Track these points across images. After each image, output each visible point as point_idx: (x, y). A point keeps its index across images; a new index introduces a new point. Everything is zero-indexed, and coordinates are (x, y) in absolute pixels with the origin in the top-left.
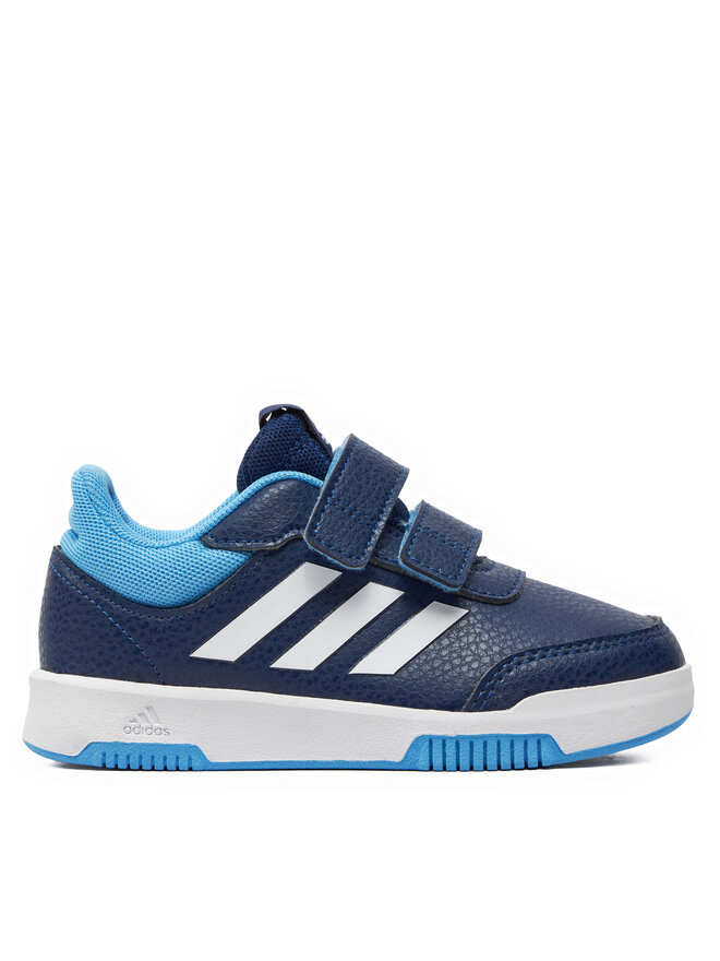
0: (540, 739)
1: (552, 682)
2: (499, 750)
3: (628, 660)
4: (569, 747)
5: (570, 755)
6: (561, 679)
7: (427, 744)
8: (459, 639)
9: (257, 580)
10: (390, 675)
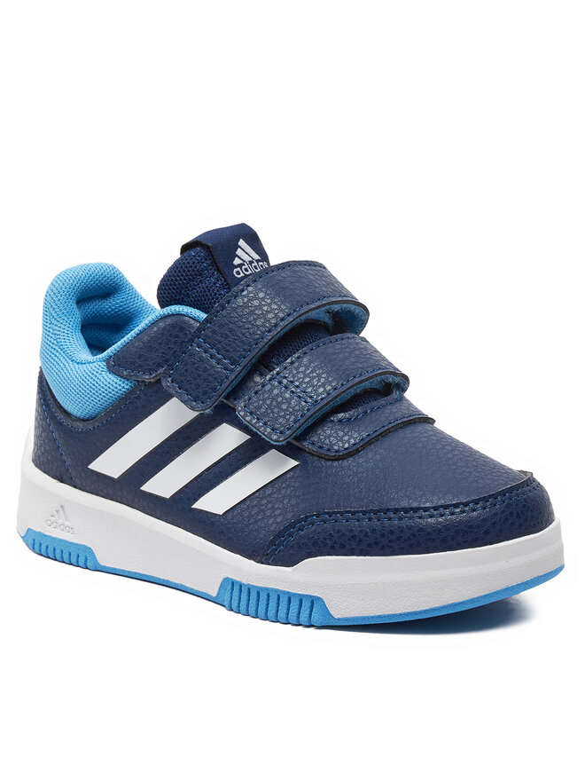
0: (314, 601)
1: (333, 547)
2: (278, 604)
3: (414, 536)
4: (339, 611)
5: (339, 619)
6: (342, 546)
7: (230, 586)
8: (279, 490)
9: (137, 407)
10: (219, 515)
